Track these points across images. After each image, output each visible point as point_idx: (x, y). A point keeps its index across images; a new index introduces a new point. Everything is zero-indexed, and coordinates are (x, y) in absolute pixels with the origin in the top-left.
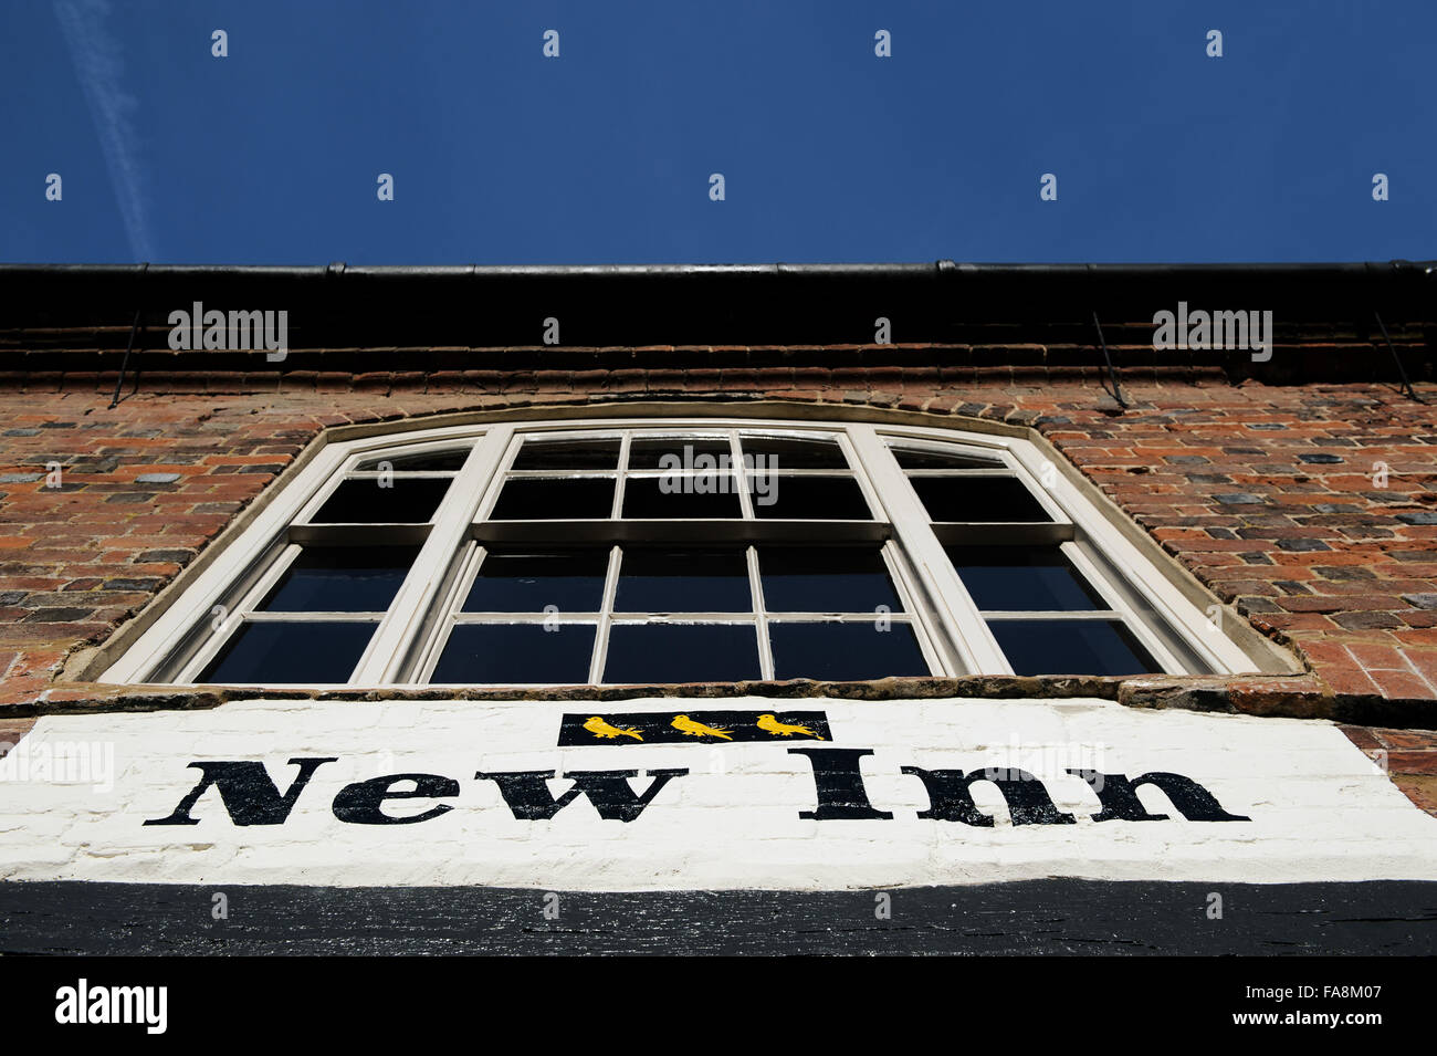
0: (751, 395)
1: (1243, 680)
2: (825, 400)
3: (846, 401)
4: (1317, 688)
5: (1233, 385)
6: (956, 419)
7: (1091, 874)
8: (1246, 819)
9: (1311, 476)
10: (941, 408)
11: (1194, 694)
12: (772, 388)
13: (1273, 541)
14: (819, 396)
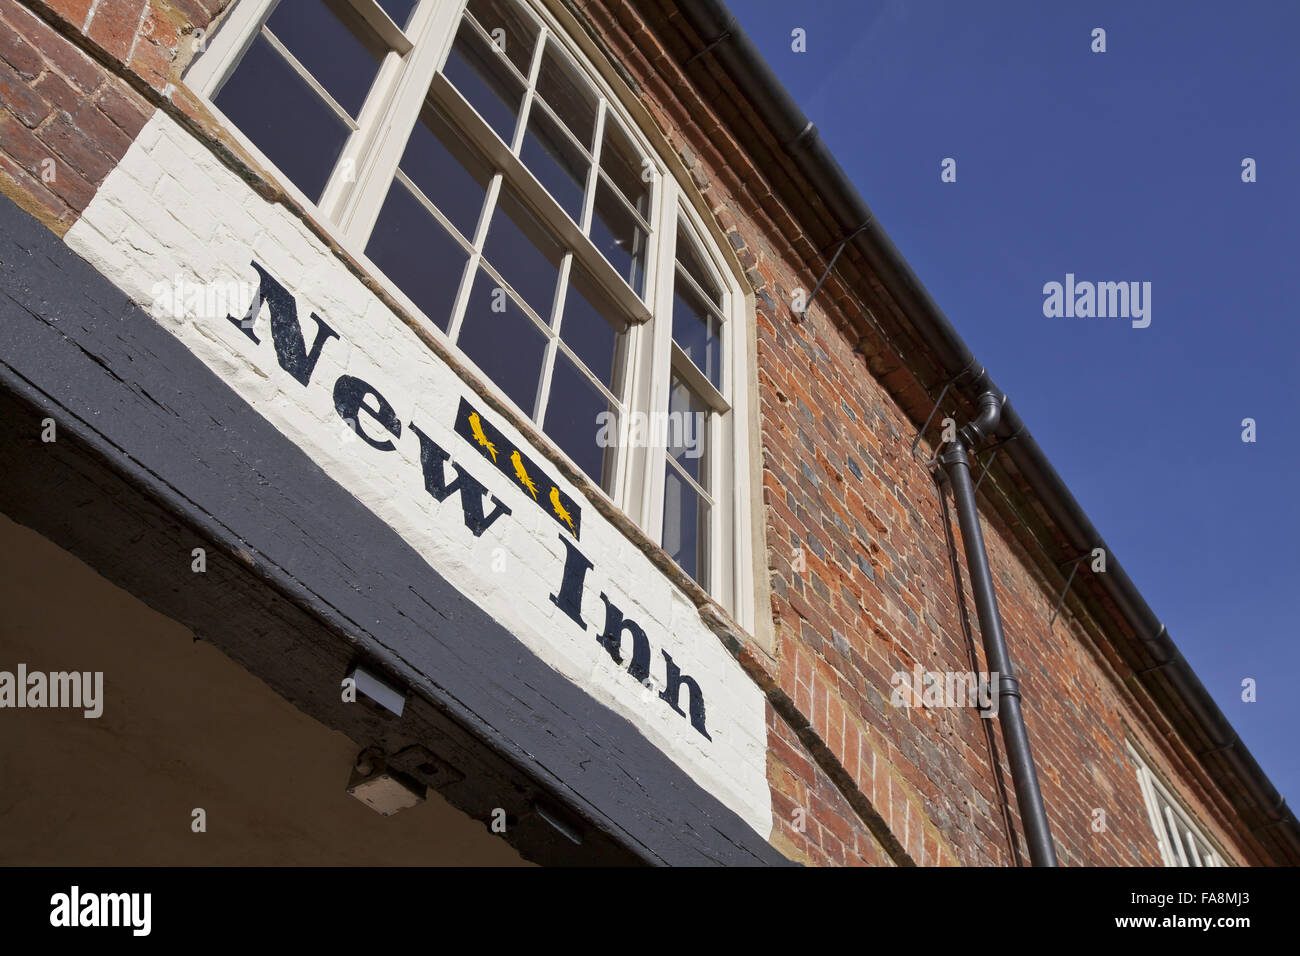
0: (636, 86)
1: (753, 644)
2: (670, 141)
3: (681, 156)
4: (774, 675)
5: (854, 351)
6: (724, 239)
7: (644, 732)
8: (710, 739)
9: (844, 481)
10: (723, 222)
11: (731, 637)
12: (651, 93)
13: (808, 530)
14: (671, 132)
